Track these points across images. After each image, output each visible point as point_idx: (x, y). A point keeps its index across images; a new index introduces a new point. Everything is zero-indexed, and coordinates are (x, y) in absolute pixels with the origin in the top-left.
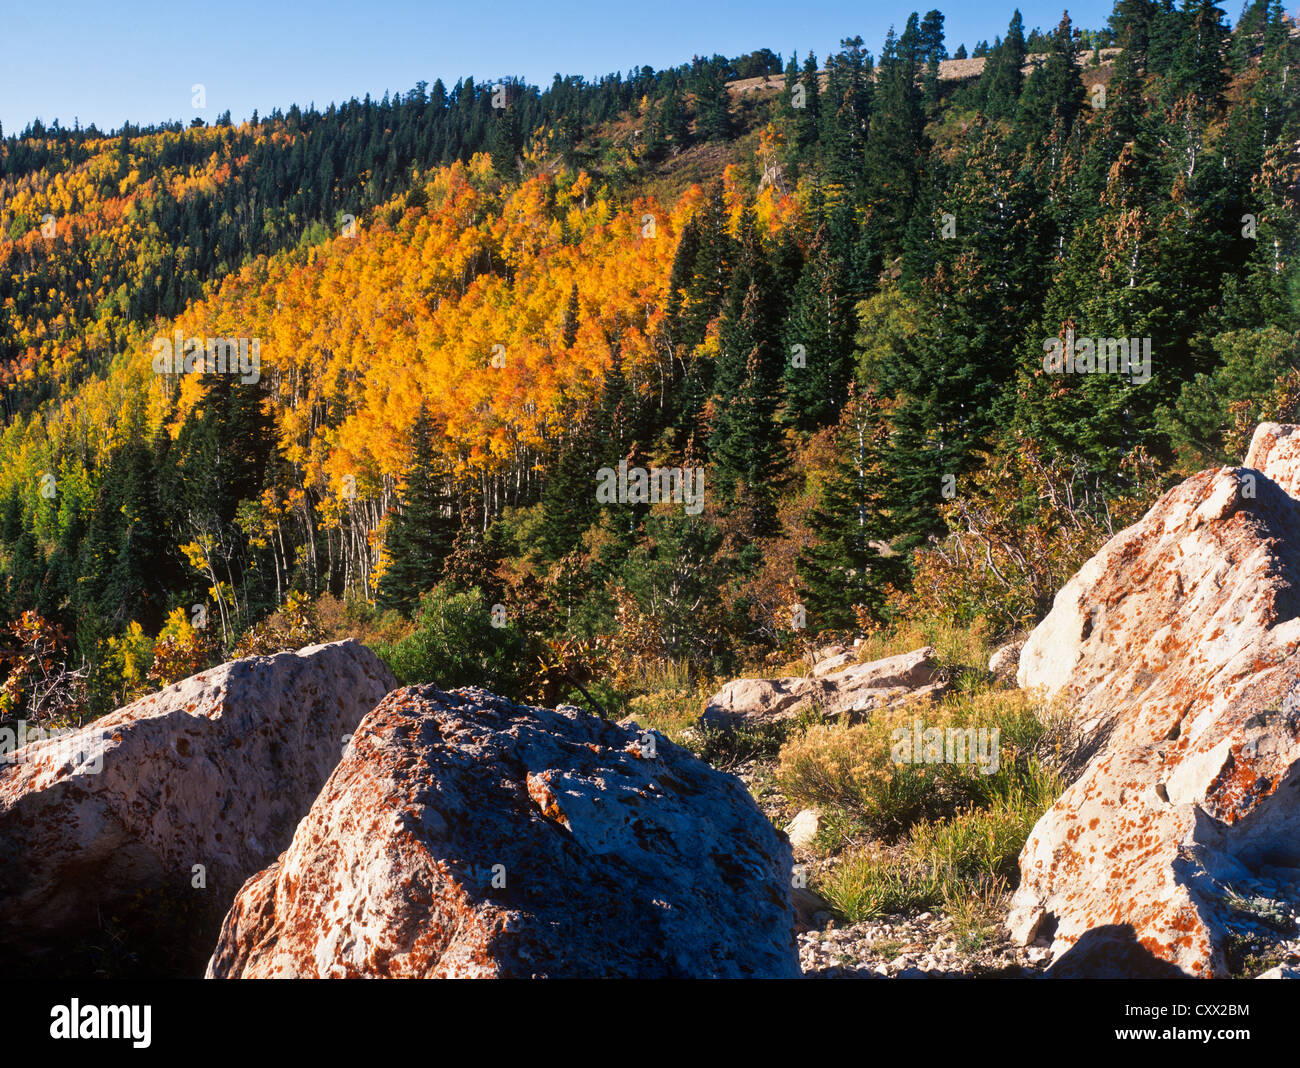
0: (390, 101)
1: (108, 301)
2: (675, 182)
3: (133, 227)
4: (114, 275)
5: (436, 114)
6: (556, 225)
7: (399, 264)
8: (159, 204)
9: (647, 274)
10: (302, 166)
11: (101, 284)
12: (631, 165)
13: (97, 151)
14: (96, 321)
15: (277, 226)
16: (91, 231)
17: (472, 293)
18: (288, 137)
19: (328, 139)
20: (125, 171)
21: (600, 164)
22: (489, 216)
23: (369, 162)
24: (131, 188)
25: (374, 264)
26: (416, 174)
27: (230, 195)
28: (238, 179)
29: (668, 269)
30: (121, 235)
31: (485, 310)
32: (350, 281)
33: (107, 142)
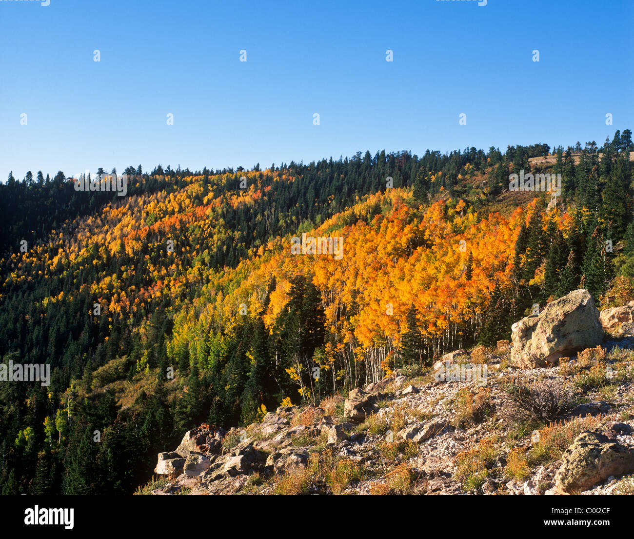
0: (343, 161)
1: (199, 257)
2: (505, 206)
3: (211, 221)
4: (202, 245)
5: (367, 168)
6: (449, 224)
7: (375, 241)
8: (225, 210)
9: (502, 247)
10: (299, 192)
11: (195, 250)
12: (483, 197)
13: (191, 182)
14: (192, 268)
15: (286, 222)
16: (189, 223)
17: (415, 255)
18: (290, 178)
19: (311, 180)
20: (206, 193)
21: (467, 196)
22: (415, 219)
23: (333, 191)
24: (209, 201)
25: (363, 241)
26: (357, 198)
27: (261, 206)
28: (266, 198)
29: (513, 245)
30: (205, 225)
31: (422, 263)
32: (351, 249)
33: (196, 177)
